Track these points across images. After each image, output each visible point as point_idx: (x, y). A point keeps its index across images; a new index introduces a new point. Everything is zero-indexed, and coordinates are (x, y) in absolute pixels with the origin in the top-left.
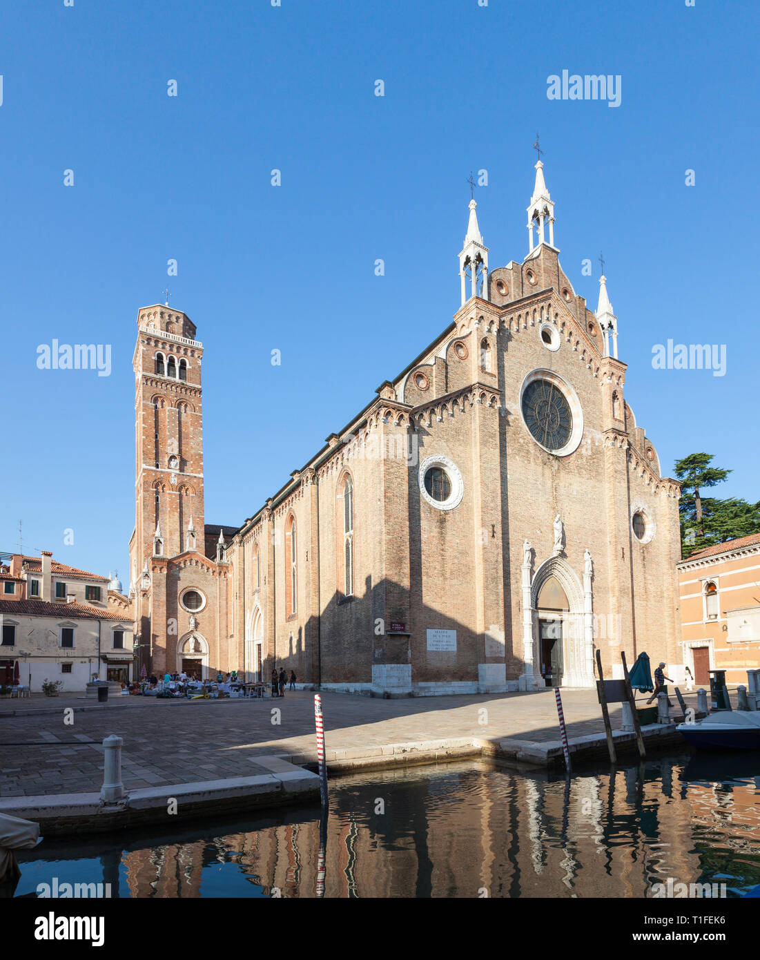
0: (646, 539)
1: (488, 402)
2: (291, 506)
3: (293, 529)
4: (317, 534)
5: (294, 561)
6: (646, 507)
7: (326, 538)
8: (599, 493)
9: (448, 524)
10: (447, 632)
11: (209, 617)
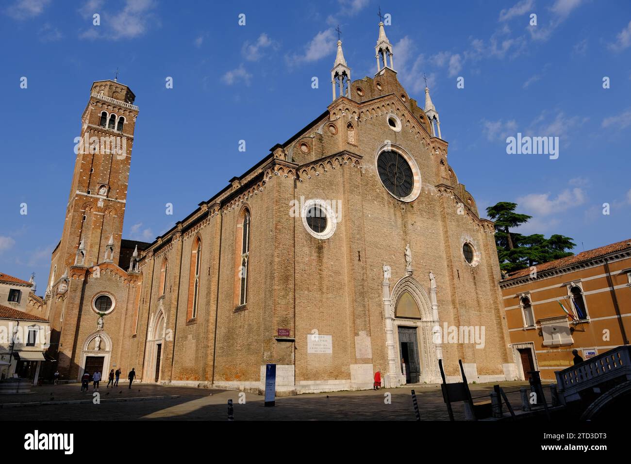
0: (474, 263)
1: (353, 164)
3: (199, 248)
4: (218, 253)
5: (197, 274)
6: (472, 239)
7: (226, 257)
8: (437, 229)
9: (325, 250)
10: (324, 337)
11: (116, 318)
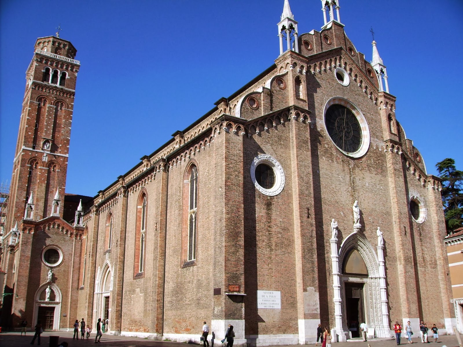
0: (420, 220)
1: (301, 119)
2: (143, 186)
3: (144, 203)
4: (165, 209)
5: (143, 229)
6: (418, 195)
7: (173, 213)
8: (385, 185)
9: (273, 207)
